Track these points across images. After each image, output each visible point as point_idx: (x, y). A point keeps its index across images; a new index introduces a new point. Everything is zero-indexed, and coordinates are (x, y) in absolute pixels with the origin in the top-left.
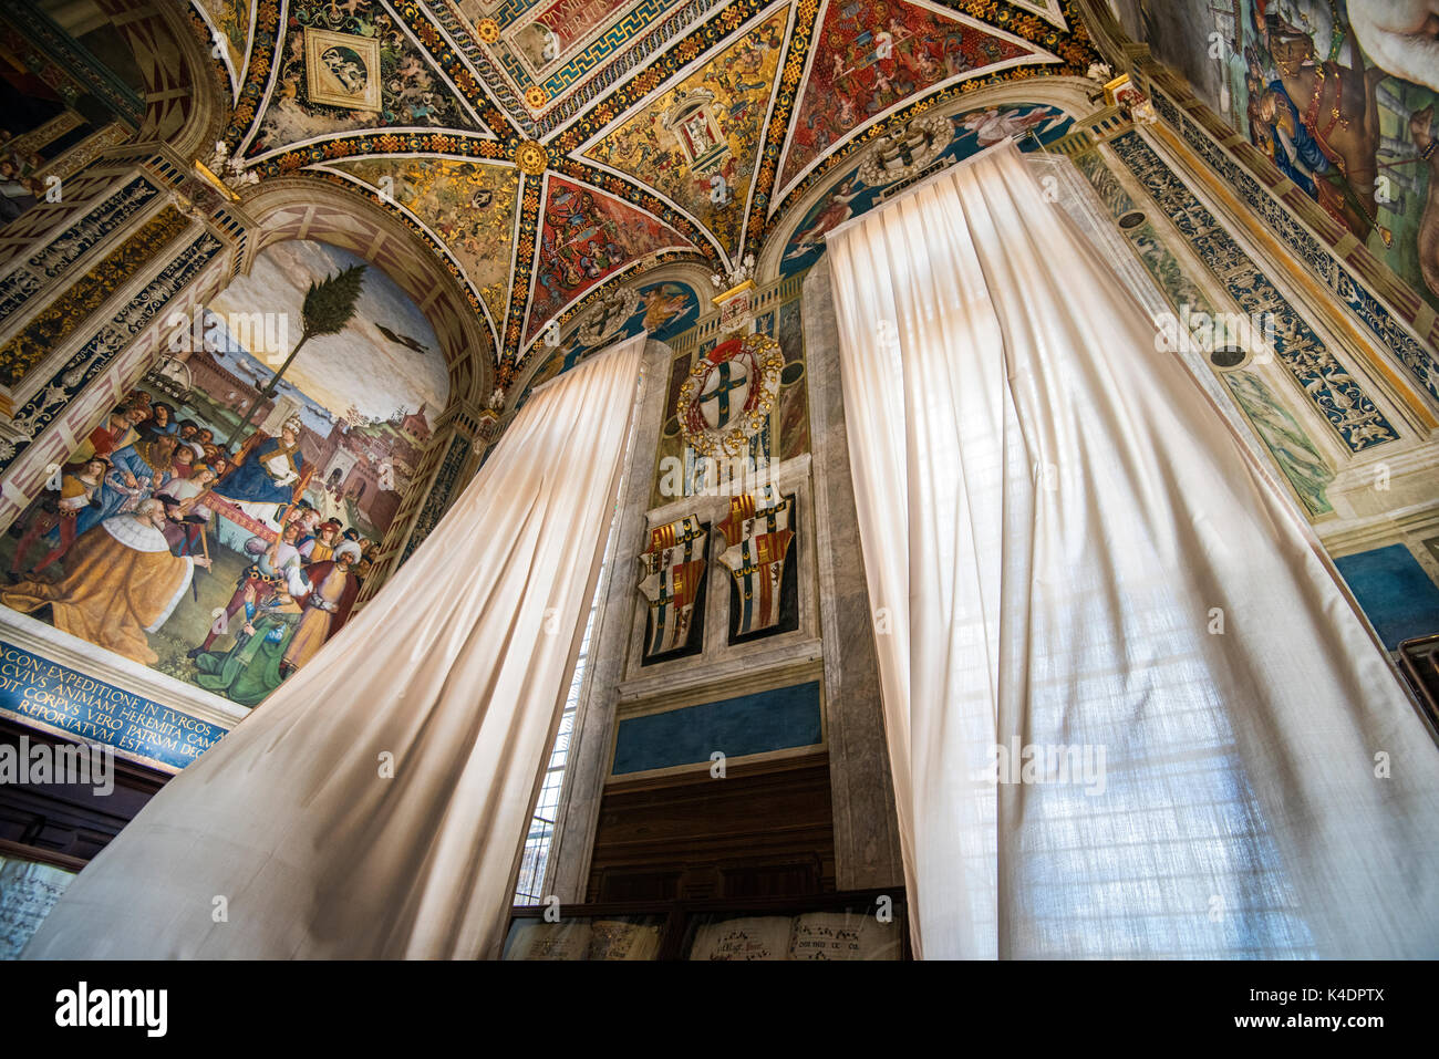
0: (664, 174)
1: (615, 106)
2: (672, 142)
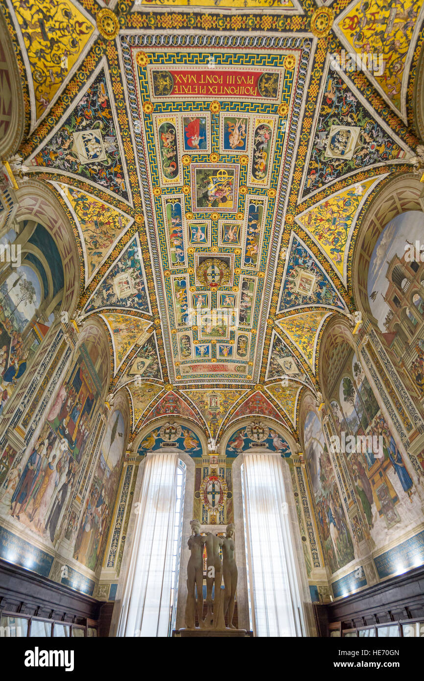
0: (201, 405)
1: (197, 387)
2: (207, 400)
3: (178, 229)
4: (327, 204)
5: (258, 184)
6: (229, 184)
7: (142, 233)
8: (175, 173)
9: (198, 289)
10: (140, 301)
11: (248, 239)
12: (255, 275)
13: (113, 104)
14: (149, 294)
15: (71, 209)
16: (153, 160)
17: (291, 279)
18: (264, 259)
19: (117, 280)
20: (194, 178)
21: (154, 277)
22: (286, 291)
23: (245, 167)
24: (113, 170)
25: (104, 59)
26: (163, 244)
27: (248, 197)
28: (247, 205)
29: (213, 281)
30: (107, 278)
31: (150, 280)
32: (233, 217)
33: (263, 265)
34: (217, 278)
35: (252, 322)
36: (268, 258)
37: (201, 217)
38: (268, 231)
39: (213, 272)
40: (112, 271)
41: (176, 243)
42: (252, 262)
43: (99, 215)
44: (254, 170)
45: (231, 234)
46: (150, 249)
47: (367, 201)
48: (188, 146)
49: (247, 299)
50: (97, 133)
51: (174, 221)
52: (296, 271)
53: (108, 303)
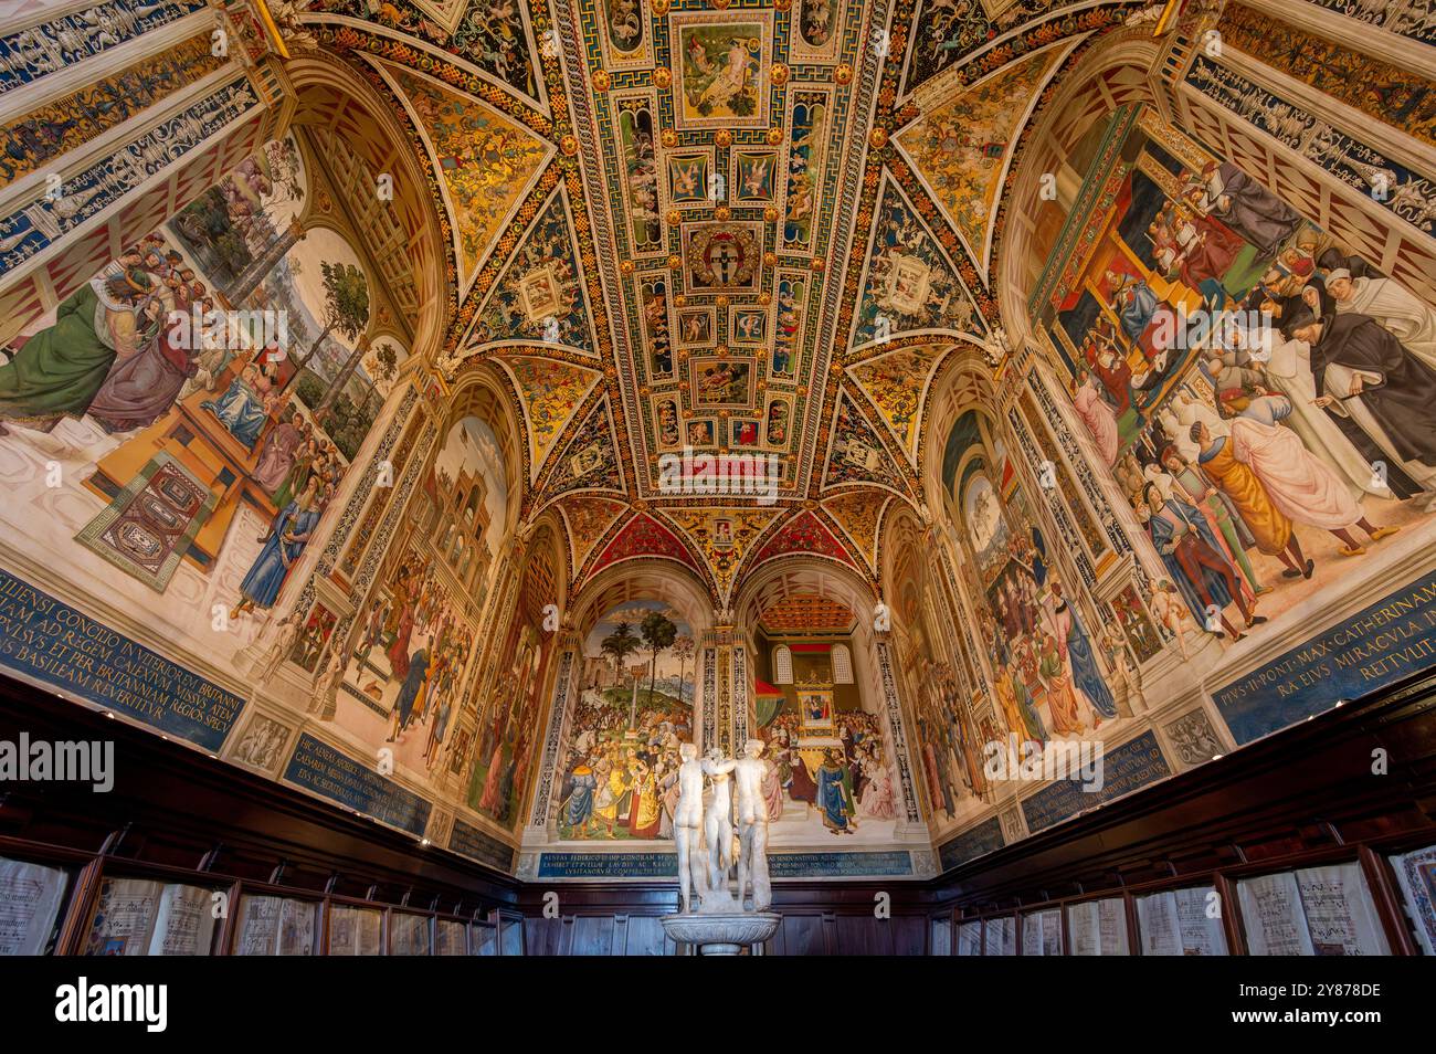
3: (783, 338)
4: (569, 405)
5: (665, 395)
6: (704, 390)
7: (840, 350)
8: (774, 404)
9: (759, 213)
10: (894, 225)
11: (666, 324)
12: (638, 262)
13: (825, 468)
14: (868, 233)
15: (920, 411)
16: (798, 421)
17: (569, 284)
18: (631, 298)
19: (913, 307)
20: (751, 396)
21: (845, 268)
22: (566, 256)
23: (685, 408)
24: (848, 428)
25: (821, 491)
26: (812, 322)
27: (676, 379)
28: (676, 369)
29: (724, 247)
30: (924, 325)
31: (856, 264)
32: (694, 352)
33: (629, 288)
34: (716, 253)
35: (616, 116)
36: (623, 304)
37: (744, 351)
38: (637, 344)
39: (725, 267)
40: (911, 328)
41: (790, 317)
42: (650, 288)
43: (889, 391)
44: (673, 407)
45: (694, 327)
46: (836, 321)
47: (525, 427)
48: (755, 426)
49: (643, 196)
50: (849, 458)
51: (786, 350)
52: (566, 304)
53: (951, 281)
